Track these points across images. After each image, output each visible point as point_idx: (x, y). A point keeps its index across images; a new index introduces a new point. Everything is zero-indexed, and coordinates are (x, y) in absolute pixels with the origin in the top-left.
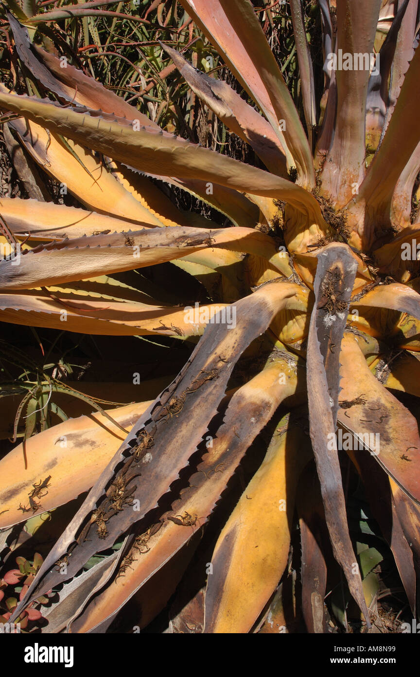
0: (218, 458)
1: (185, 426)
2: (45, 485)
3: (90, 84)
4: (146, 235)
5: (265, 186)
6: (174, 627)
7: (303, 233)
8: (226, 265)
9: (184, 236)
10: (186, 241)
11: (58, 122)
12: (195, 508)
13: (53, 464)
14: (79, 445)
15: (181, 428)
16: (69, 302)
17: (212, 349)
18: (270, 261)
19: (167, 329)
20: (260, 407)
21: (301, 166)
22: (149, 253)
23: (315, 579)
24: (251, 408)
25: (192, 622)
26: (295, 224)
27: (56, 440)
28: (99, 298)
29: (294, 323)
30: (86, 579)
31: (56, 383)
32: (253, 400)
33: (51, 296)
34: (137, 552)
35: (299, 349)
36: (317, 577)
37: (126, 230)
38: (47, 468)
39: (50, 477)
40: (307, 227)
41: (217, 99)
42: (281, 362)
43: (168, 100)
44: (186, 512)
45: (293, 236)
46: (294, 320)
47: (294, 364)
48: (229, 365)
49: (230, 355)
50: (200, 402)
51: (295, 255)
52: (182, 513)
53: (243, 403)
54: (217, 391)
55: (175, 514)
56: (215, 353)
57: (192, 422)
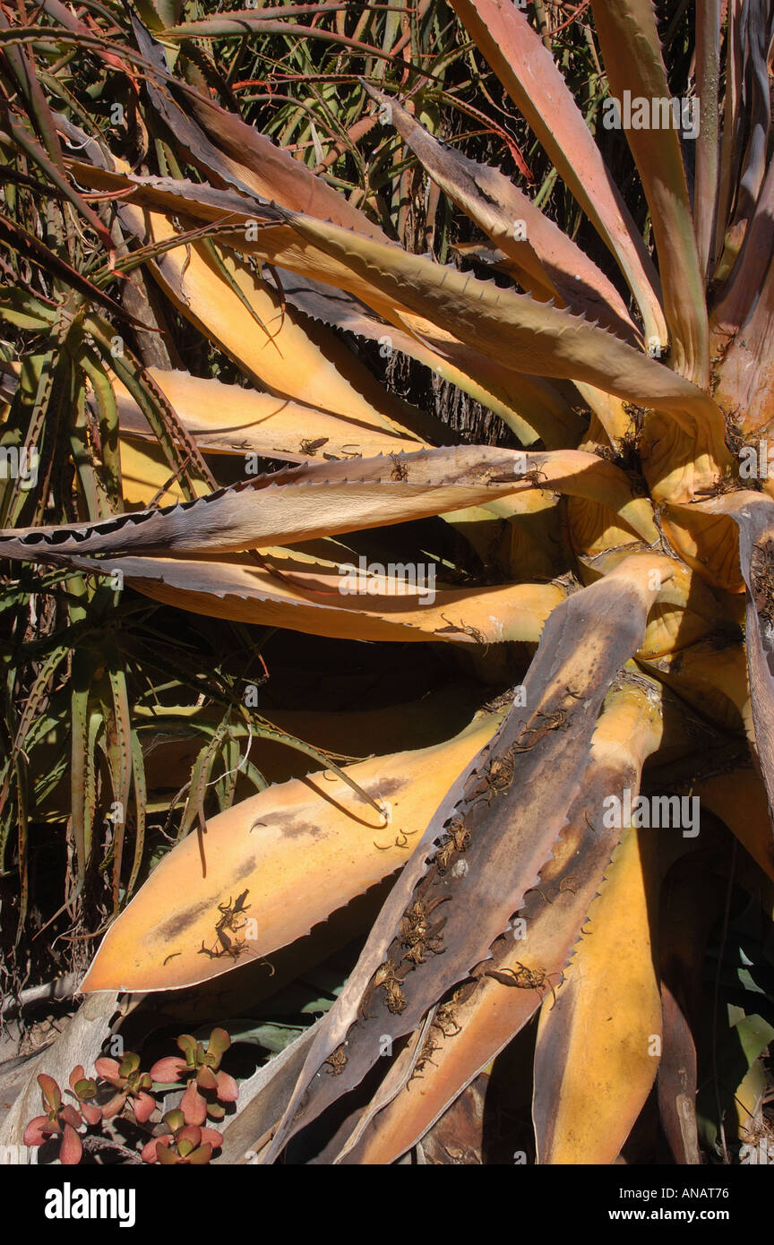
0: (563, 867)
1: (521, 814)
2: (239, 906)
3: (283, 163)
4: (426, 459)
5: (658, 391)
6: (424, 1153)
7: (682, 469)
8: (529, 512)
9: (484, 463)
10: (487, 473)
11: (402, 278)
12: (535, 956)
13: (249, 868)
14: (292, 832)
15: (514, 815)
16: (291, 576)
17: (551, 674)
18: (621, 513)
19: (458, 630)
20: (620, 775)
21: (684, 347)
22: (440, 494)
23: (680, 1072)
24: (608, 779)
25: (456, 1145)
26: (669, 451)
27: (251, 824)
28: (332, 568)
29: (659, 625)
30: (277, 1070)
31: (258, 722)
32: (610, 763)
33: (267, 565)
34: (438, 1034)
35: (667, 672)
36: (684, 1068)
37: (397, 452)
38: (238, 875)
39: (247, 891)
40: (692, 457)
41: (489, 200)
42: (636, 693)
43: (367, 186)
44: (518, 963)
45: (666, 470)
46: (661, 619)
47: (656, 697)
48: (587, 704)
49: (586, 686)
50: (543, 770)
51: (667, 505)
52: (511, 964)
53: (594, 769)
54: (575, 751)
55: (497, 966)
56: (557, 680)
57: (534, 806)
